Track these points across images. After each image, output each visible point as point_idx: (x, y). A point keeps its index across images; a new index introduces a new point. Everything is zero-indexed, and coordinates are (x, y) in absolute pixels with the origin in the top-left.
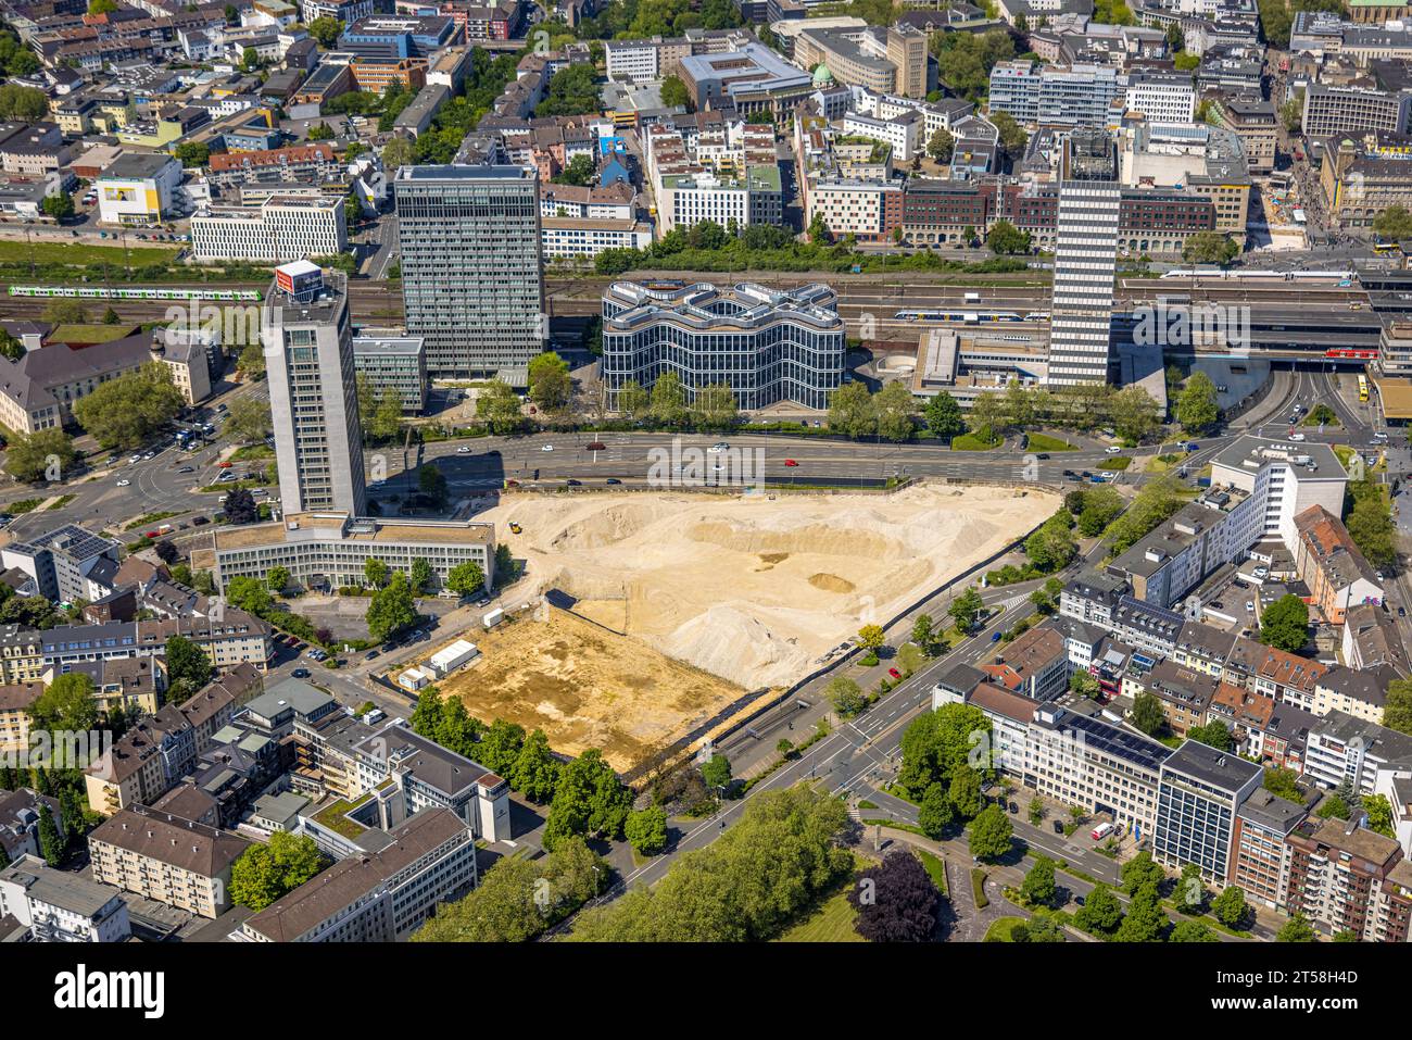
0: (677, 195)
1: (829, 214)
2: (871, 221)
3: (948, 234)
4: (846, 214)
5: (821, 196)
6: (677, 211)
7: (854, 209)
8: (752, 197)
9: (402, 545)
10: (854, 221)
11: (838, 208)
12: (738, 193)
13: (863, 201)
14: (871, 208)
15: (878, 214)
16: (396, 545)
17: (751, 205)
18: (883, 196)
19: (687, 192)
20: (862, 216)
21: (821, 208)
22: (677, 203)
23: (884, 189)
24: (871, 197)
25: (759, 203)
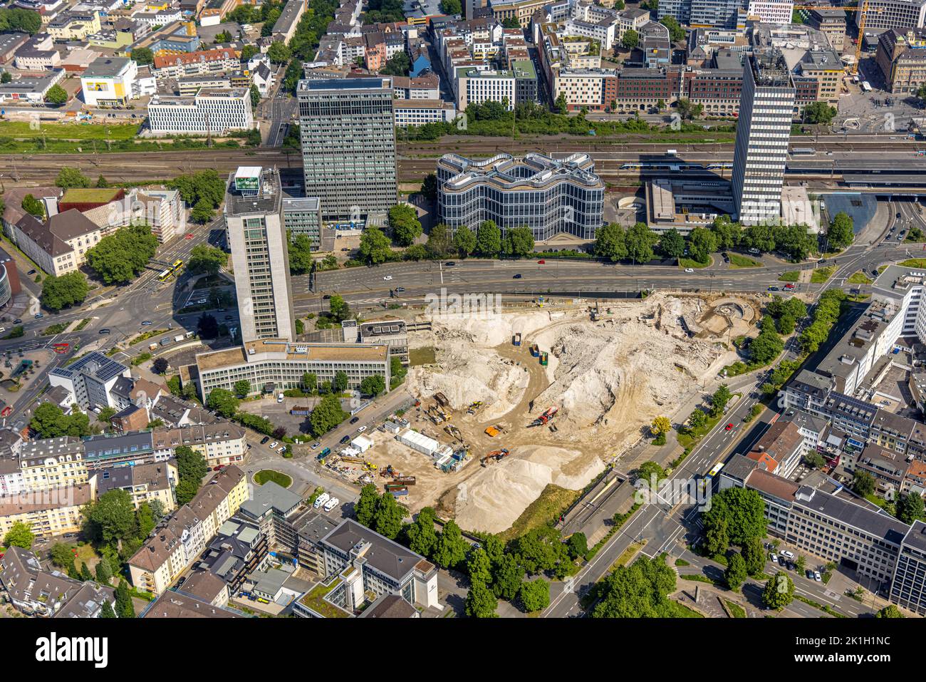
0: (468, 82)
1: (568, 93)
2: (596, 97)
3: (646, 104)
4: (579, 93)
5: (563, 81)
6: (468, 92)
7: (585, 89)
8: (518, 82)
9: (328, 362)
10: (585, 97)
11: (574, 89)
12: (509, 80)
13: (591, 85)
14: (596, 89)
15: (600, 92)
16: (324, 362)
17: (517, 88)
18: (604, 81)
19: (475, 80)
20: (590, 93)
21: (563, 89)
22: (468, 87)
23: (605, 76)
24: (596, 81)
25: (522, 87)
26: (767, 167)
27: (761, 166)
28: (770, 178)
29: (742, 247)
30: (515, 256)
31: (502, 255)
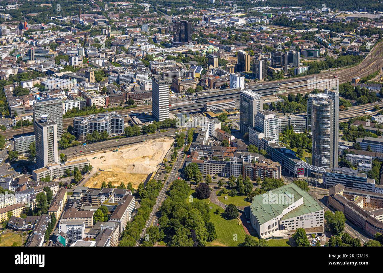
0: (65, 104)
1: (95, 103)
2: (103, 103)
3: (118, 103)
4: (99, 103)
5: (94, 100)
6: (66, 107)
7: (100, 101)
8: (80, 102)
9: (72, 165)
10: (100, 104)
11: (97, 102)
12: (78, 102)
13: (102, 100)
14: (103, 101)
15: (105, 102)
16: (71, 165)
17: (80, 104)
18: (106, 98)
19: (68, 103)
20: (102, 102)
21: (94, 102)
22: (66, 106)
23: (105, 97)
24: (103, 99)
25: (82, 103)
26: (164, 105)
27: (163, 105)
28: (165, 108)
29: (162, 128)
30: (104, 140)
31: (100, 140)
